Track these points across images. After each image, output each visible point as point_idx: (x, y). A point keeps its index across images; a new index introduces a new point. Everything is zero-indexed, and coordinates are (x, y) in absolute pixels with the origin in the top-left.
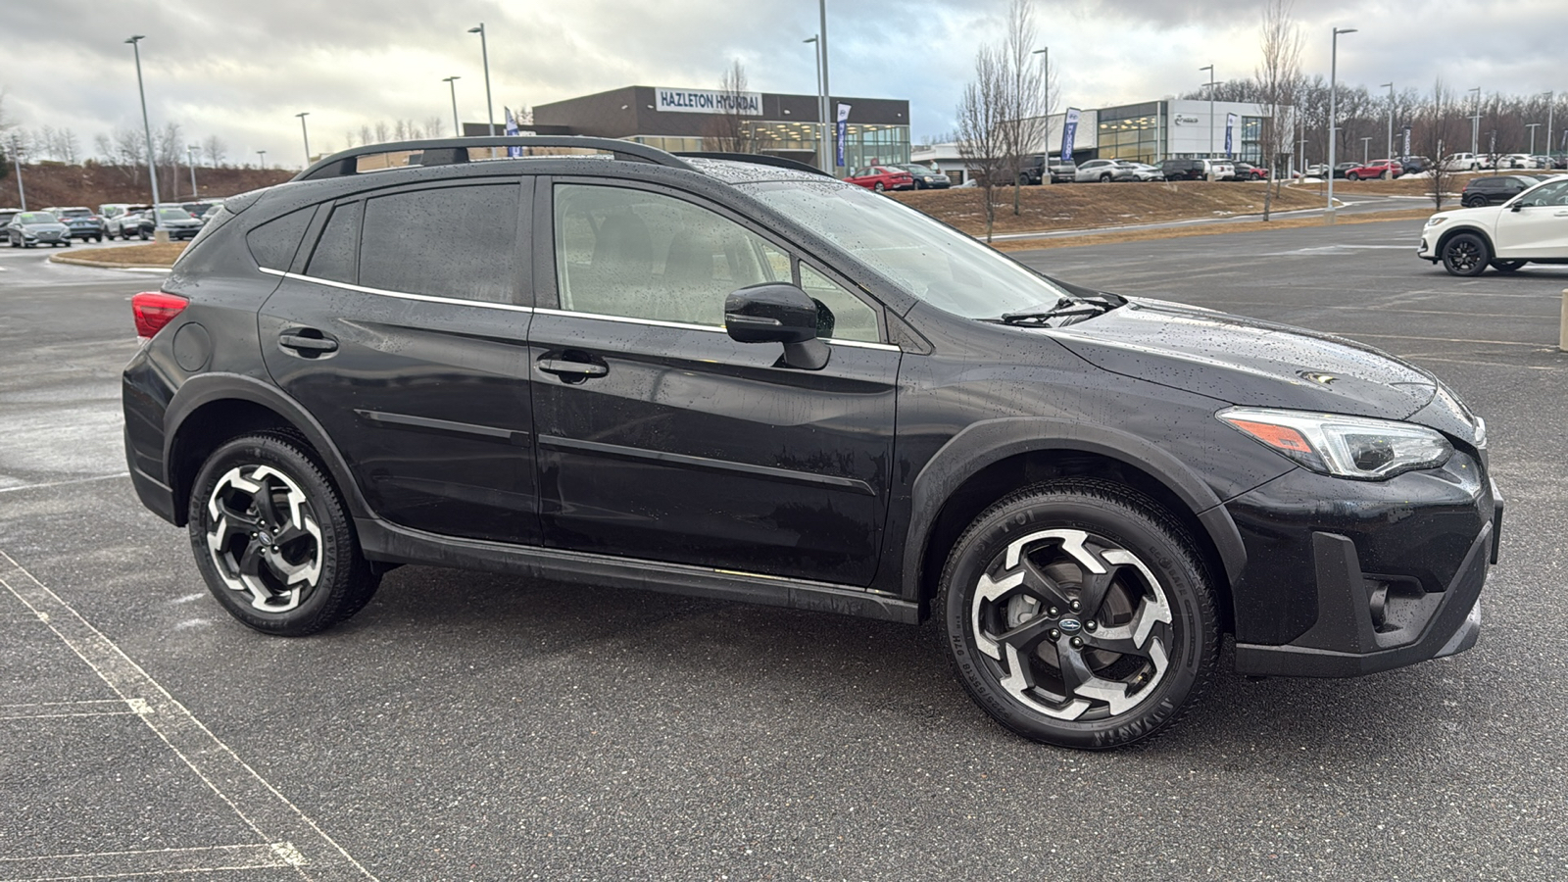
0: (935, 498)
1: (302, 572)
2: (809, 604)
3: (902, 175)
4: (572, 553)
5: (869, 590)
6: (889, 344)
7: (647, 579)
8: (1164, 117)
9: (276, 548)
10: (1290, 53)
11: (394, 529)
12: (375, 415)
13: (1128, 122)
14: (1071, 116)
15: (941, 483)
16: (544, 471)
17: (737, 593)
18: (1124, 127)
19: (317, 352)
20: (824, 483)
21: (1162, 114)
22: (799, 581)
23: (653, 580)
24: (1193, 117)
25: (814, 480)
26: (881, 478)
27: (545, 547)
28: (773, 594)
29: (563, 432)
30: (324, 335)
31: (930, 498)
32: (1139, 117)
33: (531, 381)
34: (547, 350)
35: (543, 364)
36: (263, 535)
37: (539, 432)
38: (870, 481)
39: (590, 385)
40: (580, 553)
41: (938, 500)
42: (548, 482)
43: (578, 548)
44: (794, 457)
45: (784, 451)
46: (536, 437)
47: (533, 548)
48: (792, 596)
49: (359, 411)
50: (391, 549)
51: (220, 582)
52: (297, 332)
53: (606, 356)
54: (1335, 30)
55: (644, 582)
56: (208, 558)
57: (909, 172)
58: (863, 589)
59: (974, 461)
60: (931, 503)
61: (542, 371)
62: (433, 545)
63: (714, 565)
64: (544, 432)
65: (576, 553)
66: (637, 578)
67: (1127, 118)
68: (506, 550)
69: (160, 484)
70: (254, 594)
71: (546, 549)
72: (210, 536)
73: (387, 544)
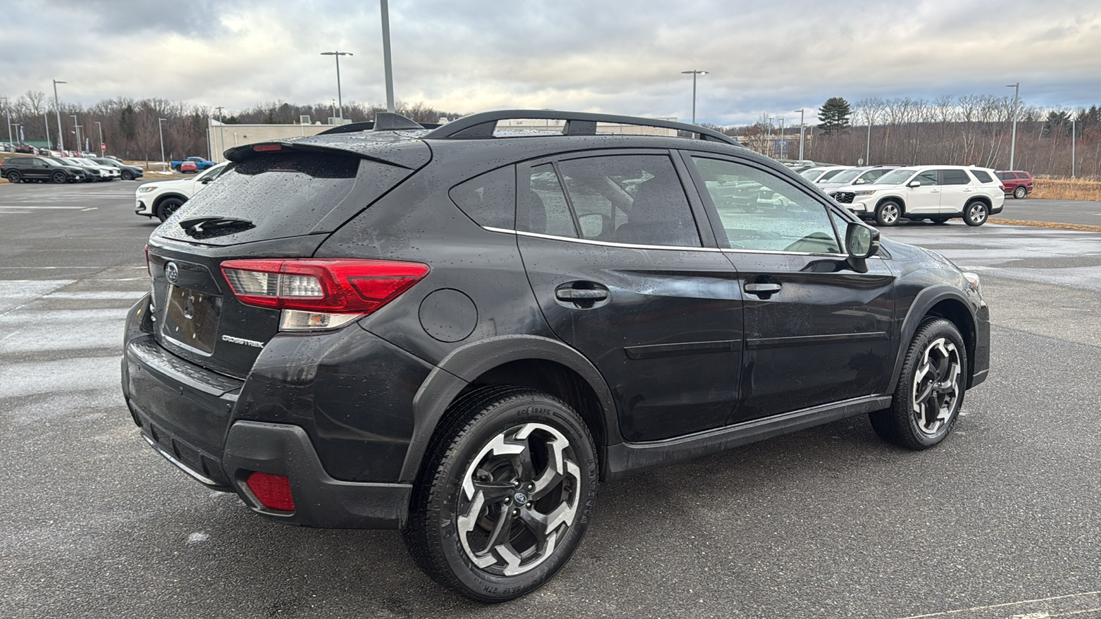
0: (911, 334)
1: (560, 516)
9: (530, 504)
11: (635, 447)
15: (912, 326)
16: (746, 367)
19: (592, 300)
22: (845, 401)
26: (891, 329)
27: (727, 425)
28: (837, 413)
29: (760, 335)
30: (596, 285)
31: (909, 335)
33: (743, 301)
35: (748, 287)
36: (518, 496)
37: (747, 338)
38: (887, 332)
39: (774, 298)
42: (746, 375)
43: (747, 419)
44: (861, 326)
45: (858, 322)
46: (746, 341)
47: (721, 428)
49: (628, 348)
52: (570, 286)
55: (781, 429)
56: (459, 545)
58: (871, 396)
60: (909, 337)
61: (747, 293)
62: (659, 450)
64: (750, 337)
68: (706, 436)
69: (386, 485)
70: (508, 561)
71: (728, 427)
72: (461, 519)
73: (628, 462)
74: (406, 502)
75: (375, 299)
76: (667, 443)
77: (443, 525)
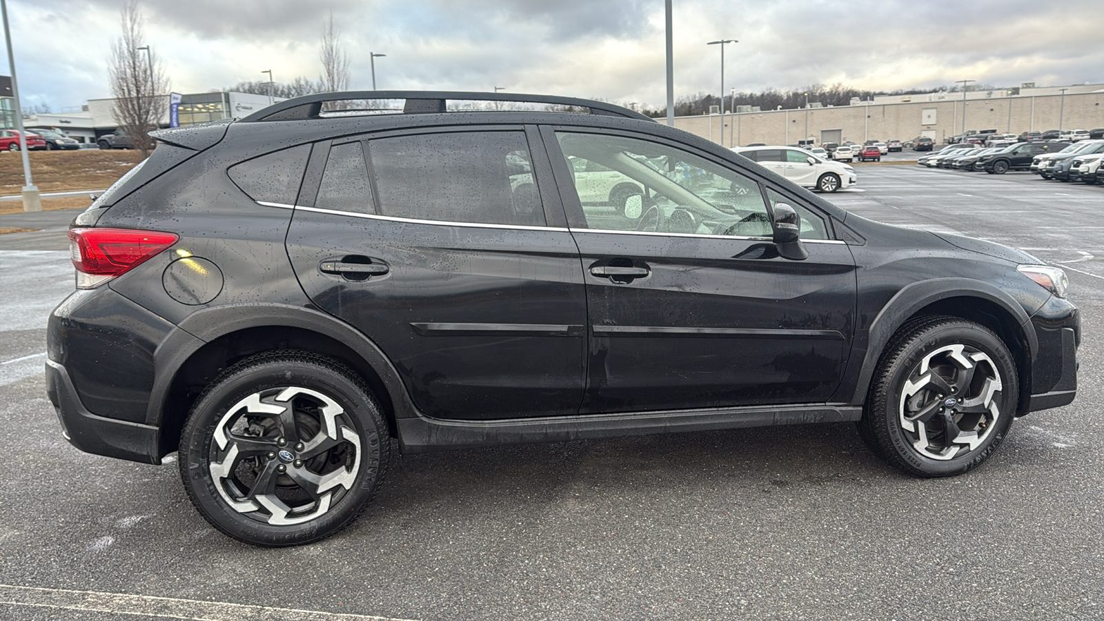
0: (885, 335)
1: (336, 478)
2: (787, 420)
3: (35, 138)
4: (604, 415)
5: (827, 404)
6: (836, 239)
7: (668, 425)
8: (227, 104)
9: (298, 463)
10: (341, 66)
11: (440, 423)
12: (436, 326)
13: (200, 106)
14: (174, 98)
15: (889, 325)
16: (594, 354)
17: (739, 422)
18: (196, 110)
19: (366, 276)
20: (812, 335)
21: (226, 102)
22: (779, 406)
23: (673, 424)
24: (248, 106)
25: (805, 334)
26: (849, 327)
27: (579, 415)
28: (764, 418)
29: (614, 322)
30: (373, 260)
31: (882, 337)
32: (209, 103)
33: (584, 285)
34: (597, 260)
35: (597, 270)
36: (284, 453)
37: (593, 324)
38: (841, 330)
39: (636, 283)
40: (610, 415)
41: (887, 336)
42: (596, 364)
43: (608, 411)
44: (791, 321)
45: (785, 317)
46: (589, 328)
47: (569, 417)
48: (776, 417)
49: (413, 324)
50: (433, 440)
51: (226, 508)
52: (340, 259)
53: (648, 261)
54: (371, 53)
55: (665, 427)
56: (211, 487)
57: (40, 136)
58: (824, 404)
59: (910, 309)
60: (882, 339)
61: (595, 276)
62: (475, 430)
63: (718, 405)
64: (598, 323)
65: (607, 415)
66: (660, 425)
67: (199, 103)
68: (547, 422)
69: (135, 424)
70: (271, 511)
71: (581, 416)
72: (213, 466)
73: (430, 436)
74: (154, 442)
75: (123, 264)
76: (488, 424)
77: (191, 468)
